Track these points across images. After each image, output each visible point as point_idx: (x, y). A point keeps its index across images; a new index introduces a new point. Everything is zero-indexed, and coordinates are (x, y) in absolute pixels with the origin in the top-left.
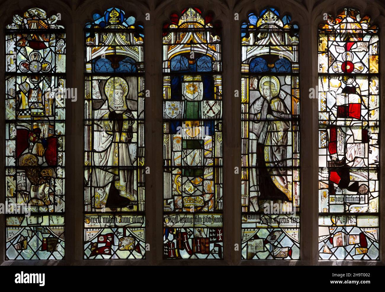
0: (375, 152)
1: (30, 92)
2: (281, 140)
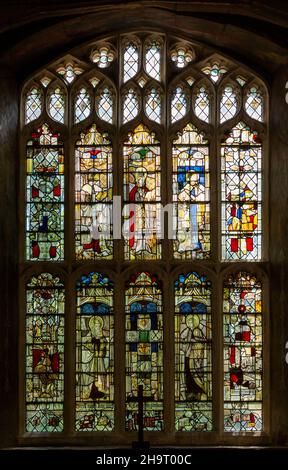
0: (260, 362)
1: (42, 325)
2: (200, 355)
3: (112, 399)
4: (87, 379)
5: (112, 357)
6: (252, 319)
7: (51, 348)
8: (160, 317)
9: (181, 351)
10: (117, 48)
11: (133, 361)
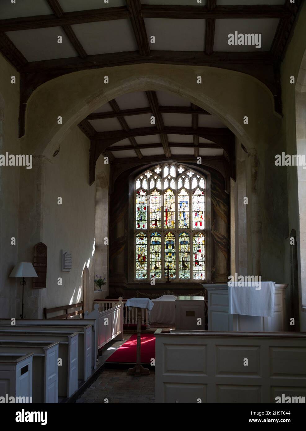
0: (204, 259)
1: (140, 248)
2: (186, 257)
3: (161, 269)
4: (153, 263)
5: (161, 257)
6: (201, 246)
7: (143, 254)
8: (175, 245)
9: (181, 255)
10: (162, 167)
11: (167, 258)
